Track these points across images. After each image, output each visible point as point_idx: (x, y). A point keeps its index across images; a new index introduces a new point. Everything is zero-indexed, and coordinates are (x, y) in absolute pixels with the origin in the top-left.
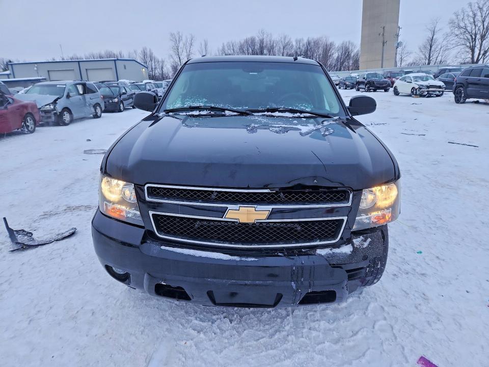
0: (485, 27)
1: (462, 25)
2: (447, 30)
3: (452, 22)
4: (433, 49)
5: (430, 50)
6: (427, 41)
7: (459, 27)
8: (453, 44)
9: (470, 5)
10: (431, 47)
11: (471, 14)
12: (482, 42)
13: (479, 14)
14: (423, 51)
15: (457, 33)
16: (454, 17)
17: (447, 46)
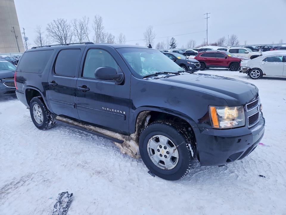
0: (65, 33)
1: (54, 31)
2: (47, 33)
3: (48, 29)
4: (42, 43)
5: (41, 43)
6: (37, 38)
7: (53, 33)
8: (52, 41)
9: (54, 21)
10: (41, 41)
11: (56, 26)
12: (66, 41)
13: (60, 27)
14: (37, 43)
15: (53, 35)
16: (48, 27)
17: (49, 42)
